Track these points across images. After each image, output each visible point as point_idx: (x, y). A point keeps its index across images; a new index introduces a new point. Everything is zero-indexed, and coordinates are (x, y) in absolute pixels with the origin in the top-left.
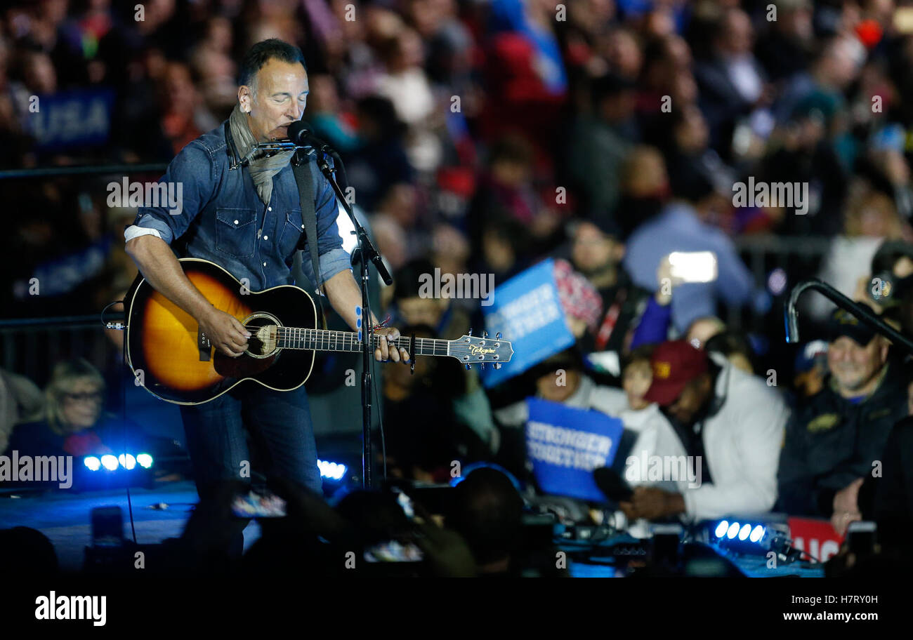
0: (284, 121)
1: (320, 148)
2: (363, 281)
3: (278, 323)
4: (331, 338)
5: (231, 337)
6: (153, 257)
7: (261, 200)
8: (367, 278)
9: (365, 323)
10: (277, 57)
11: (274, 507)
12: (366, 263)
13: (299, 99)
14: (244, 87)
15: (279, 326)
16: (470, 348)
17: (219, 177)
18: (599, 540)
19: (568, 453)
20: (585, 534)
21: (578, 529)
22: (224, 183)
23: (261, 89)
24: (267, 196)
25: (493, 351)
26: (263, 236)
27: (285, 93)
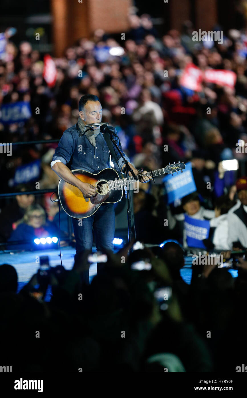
3: (107, 182)
5: (91, 191)
7: (92, 145)
9: (128, 192)
10: (90, 100)
11: (103, 259)
13: (100, 113)
14: (81, 112)
16: (171, 169)
17: (76, 139)
19: (194, 234)
22: (78, 141)
23: (87, 111)
24: (94, 144)
25: (179, 167)
26: (96, 157)
27: (95, 111)
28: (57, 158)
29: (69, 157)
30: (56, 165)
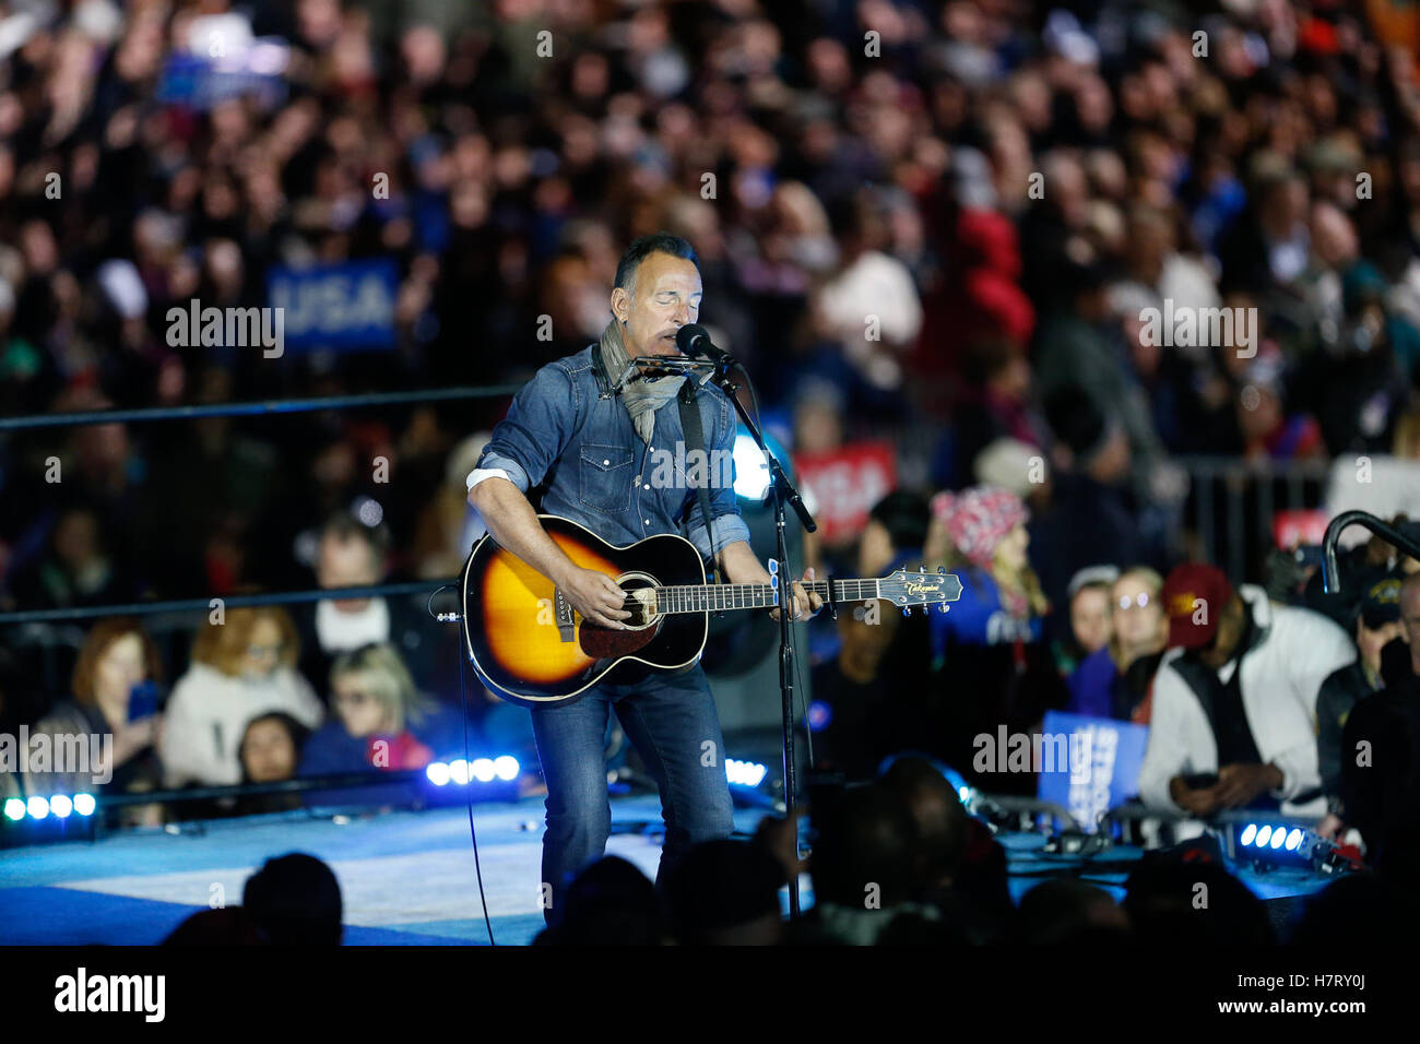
0: (669, 326)
1: (719, 359)
2: (779, 528)
3: (656, 584)
4: (726, 593)
6: (499, 503)
7: (640, 437)
8: (783, 524)
9: (782, 582)
12: (781, 505)
14: (619, 290)
15: (658, 586)
16: (906, 587)
17: (582, 403)
18: (1092, 854)
20: (1073, 846)
21: (1064, 840)
22: (590, 412)
23: (641, 289)
24: (647, 432)
25: (936, 588)
26: (643, 484)
27: (671, 293)
28: (498, 464)
29: (541, 466)
30: (486, 486)
